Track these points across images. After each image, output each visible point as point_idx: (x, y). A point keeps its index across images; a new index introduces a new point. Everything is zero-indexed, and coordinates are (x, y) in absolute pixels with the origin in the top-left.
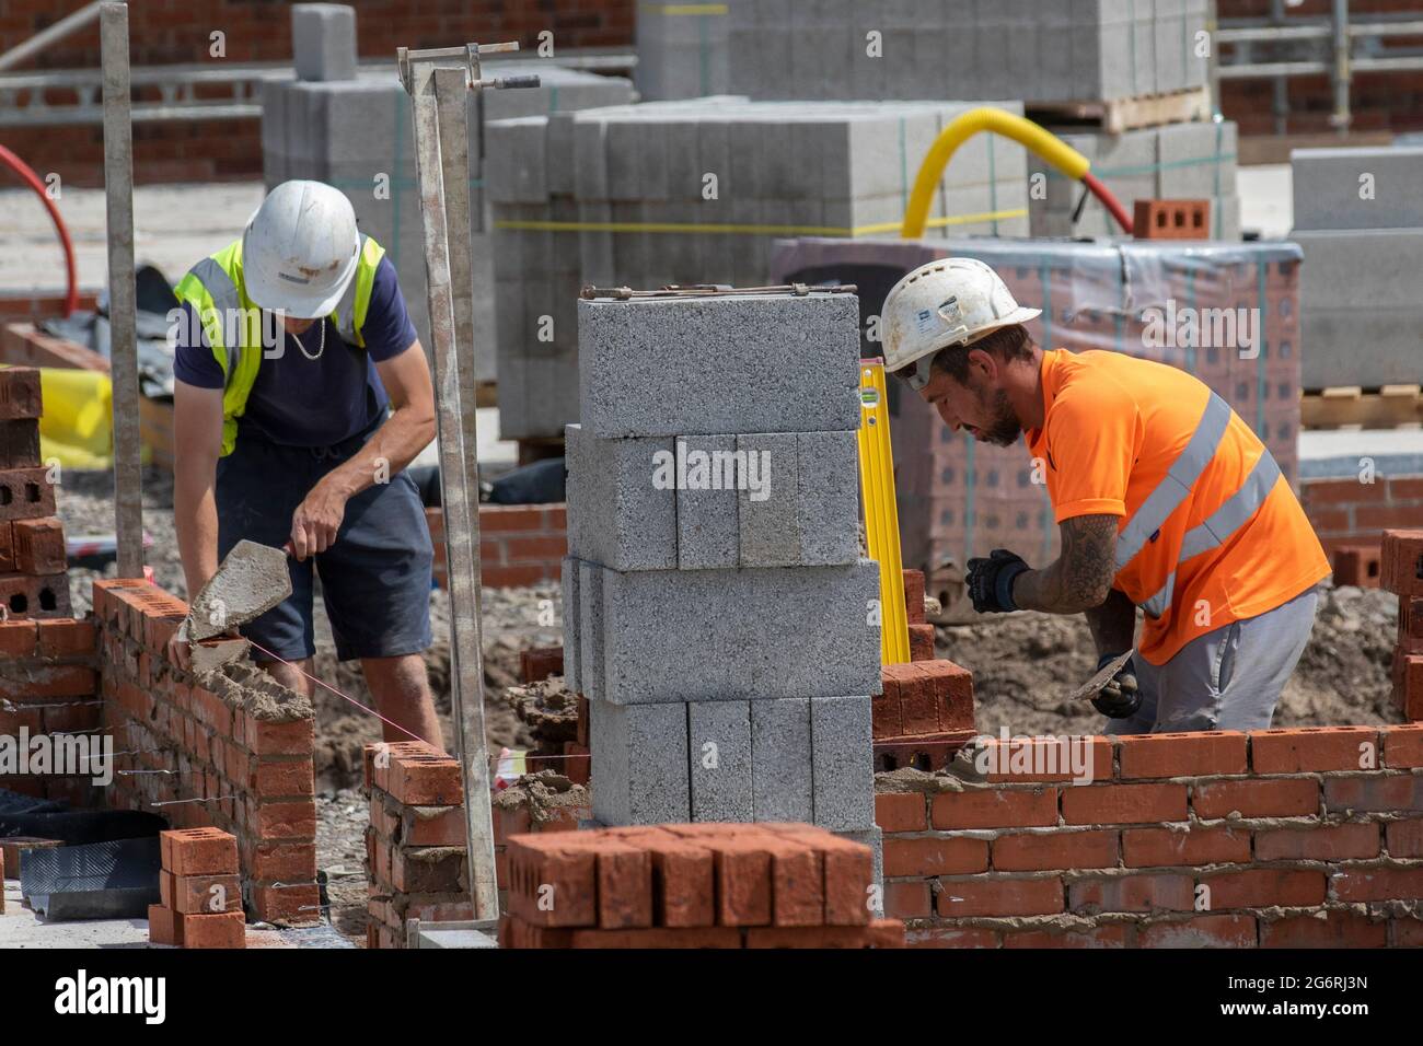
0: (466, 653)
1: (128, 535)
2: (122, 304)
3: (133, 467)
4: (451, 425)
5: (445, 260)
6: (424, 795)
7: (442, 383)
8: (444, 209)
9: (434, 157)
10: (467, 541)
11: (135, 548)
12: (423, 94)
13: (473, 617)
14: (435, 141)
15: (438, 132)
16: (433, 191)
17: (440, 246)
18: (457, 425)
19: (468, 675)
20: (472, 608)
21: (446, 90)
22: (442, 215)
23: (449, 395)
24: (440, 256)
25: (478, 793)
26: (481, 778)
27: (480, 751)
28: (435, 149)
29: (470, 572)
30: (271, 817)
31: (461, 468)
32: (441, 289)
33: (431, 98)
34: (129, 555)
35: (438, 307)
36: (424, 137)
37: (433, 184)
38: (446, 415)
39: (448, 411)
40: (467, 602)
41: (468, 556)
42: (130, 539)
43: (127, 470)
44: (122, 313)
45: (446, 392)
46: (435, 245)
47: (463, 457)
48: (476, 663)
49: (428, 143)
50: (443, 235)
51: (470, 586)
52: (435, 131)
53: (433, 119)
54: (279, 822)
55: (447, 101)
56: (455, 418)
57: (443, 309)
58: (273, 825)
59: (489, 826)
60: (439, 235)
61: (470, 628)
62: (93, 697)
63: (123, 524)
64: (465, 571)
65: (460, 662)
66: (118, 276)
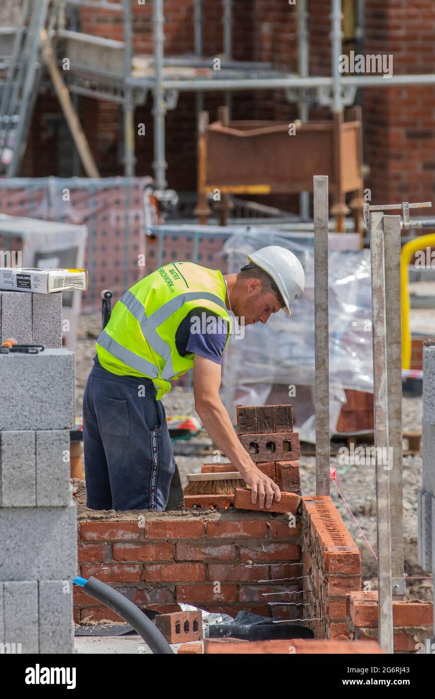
0: (383, 542)
1: (321, 472)
2: (321, 342)
3: (325, 433)
4: (381, 415)
5: (383, 322)
6: (366, 621)
7: (378, 391)
8: (384, 294)
9: (380, 265)
10: (387, 480)
11: (325, 479)
12: (376, 230)
13: (388, 523)
14: (381, 256)
15: (383, 252)
16: (379, 284)
17: (381, 315)
18: (385, 415)
19: (384, 555)
20: (388, 518)
21: (388, 228)
22: (383, 297)
23: (381, 398)
24: (381, 320)
25: (386, 621)
26: (388, 613)
27: (388, 597)
28: (381, 260)
29: (388, 497)
30: (337, 631)
31: (386, 439)
32: (380, 339)
33: (380, 232)
34: (322, 483)
35: (378, 349)
36: (376, 253)
37: (379, 280)
38: (379, 409)
39: (380, 407)
40: (385, 514)
41: (387, 488)
42: (322, 474)
43: (322, 435)
44: (321, 347)
45: (379, 396)
46: (378, 314)
47: (387, 432)
48: (389, 548)
49: (377, 257)
50: (383, 308)
51: (387, 505)
52: (382, 250)
53: (381, 244)
54: (341, 634)
55: (390, 234)
56: (384, 411)
57: (381, 350)
58: (338, 635)
59: (391, 640)
60: (381, 308)
61: (386, 528)
62: (299, 561)
63: (318, 465)
64: (385, 496)
65: (380, 547)
66: (320, 327)
